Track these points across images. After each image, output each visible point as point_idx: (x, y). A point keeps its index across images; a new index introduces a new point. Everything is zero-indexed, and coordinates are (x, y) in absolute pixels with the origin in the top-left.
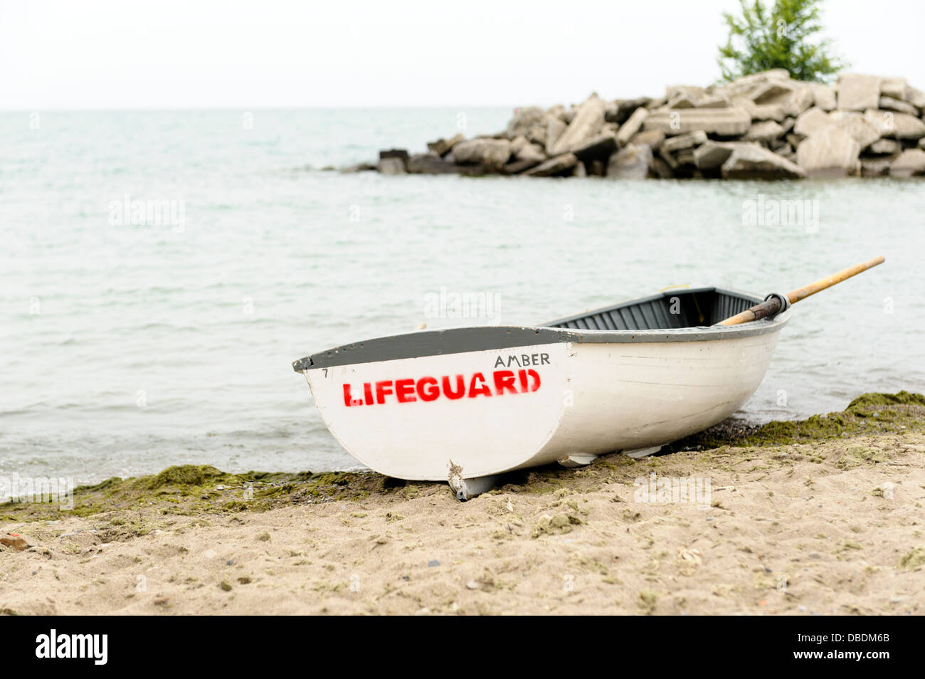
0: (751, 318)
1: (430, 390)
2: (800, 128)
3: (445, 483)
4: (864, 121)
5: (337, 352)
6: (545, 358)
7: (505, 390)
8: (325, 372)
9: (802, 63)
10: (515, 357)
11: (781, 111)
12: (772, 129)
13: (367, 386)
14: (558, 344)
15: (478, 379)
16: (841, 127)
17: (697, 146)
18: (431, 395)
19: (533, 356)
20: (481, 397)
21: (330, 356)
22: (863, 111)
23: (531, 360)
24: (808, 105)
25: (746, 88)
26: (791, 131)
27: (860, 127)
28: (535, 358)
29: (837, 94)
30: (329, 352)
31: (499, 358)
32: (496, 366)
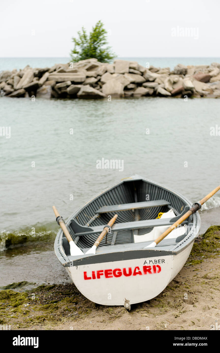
0: (191, 213)
1: (118, 273)
2: (103, 80)
3: (123, 306)
4: (124, 77)
5: (82, 260)
6: (163, 261)
7: (147, 272)
8: (76, 267)
9: (100, 56)
10: (152, 261)
11: (96, 73)
12: (93, 80)
13: (93, 272)
14: (168, 256)
15: (137, 269)
16: (117, 79)
17: (68, 86)
18: (119, 275)
19: (159, 260)
20: (138, 275)
21: (79, 261)
22: (123, 74)
23: (158, 262)
24: (105, 71)
25: (83, 65)
26: (99, 80)
27: (123, 79)
28: (159, 261)
29: (114, 67)
30: (78, 260)
31: (146, 261)
32: (144, 264)
